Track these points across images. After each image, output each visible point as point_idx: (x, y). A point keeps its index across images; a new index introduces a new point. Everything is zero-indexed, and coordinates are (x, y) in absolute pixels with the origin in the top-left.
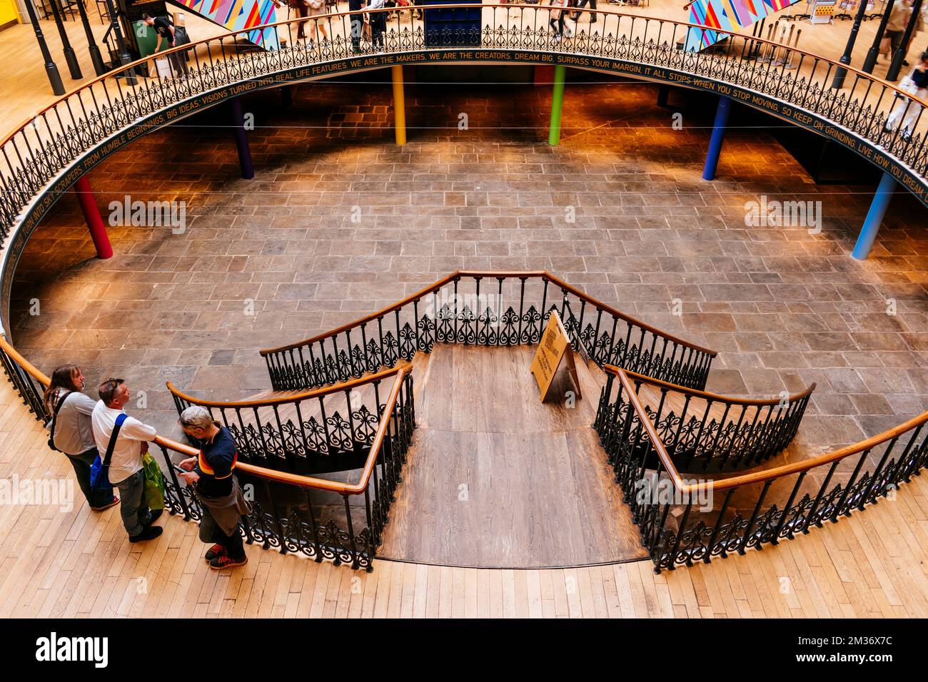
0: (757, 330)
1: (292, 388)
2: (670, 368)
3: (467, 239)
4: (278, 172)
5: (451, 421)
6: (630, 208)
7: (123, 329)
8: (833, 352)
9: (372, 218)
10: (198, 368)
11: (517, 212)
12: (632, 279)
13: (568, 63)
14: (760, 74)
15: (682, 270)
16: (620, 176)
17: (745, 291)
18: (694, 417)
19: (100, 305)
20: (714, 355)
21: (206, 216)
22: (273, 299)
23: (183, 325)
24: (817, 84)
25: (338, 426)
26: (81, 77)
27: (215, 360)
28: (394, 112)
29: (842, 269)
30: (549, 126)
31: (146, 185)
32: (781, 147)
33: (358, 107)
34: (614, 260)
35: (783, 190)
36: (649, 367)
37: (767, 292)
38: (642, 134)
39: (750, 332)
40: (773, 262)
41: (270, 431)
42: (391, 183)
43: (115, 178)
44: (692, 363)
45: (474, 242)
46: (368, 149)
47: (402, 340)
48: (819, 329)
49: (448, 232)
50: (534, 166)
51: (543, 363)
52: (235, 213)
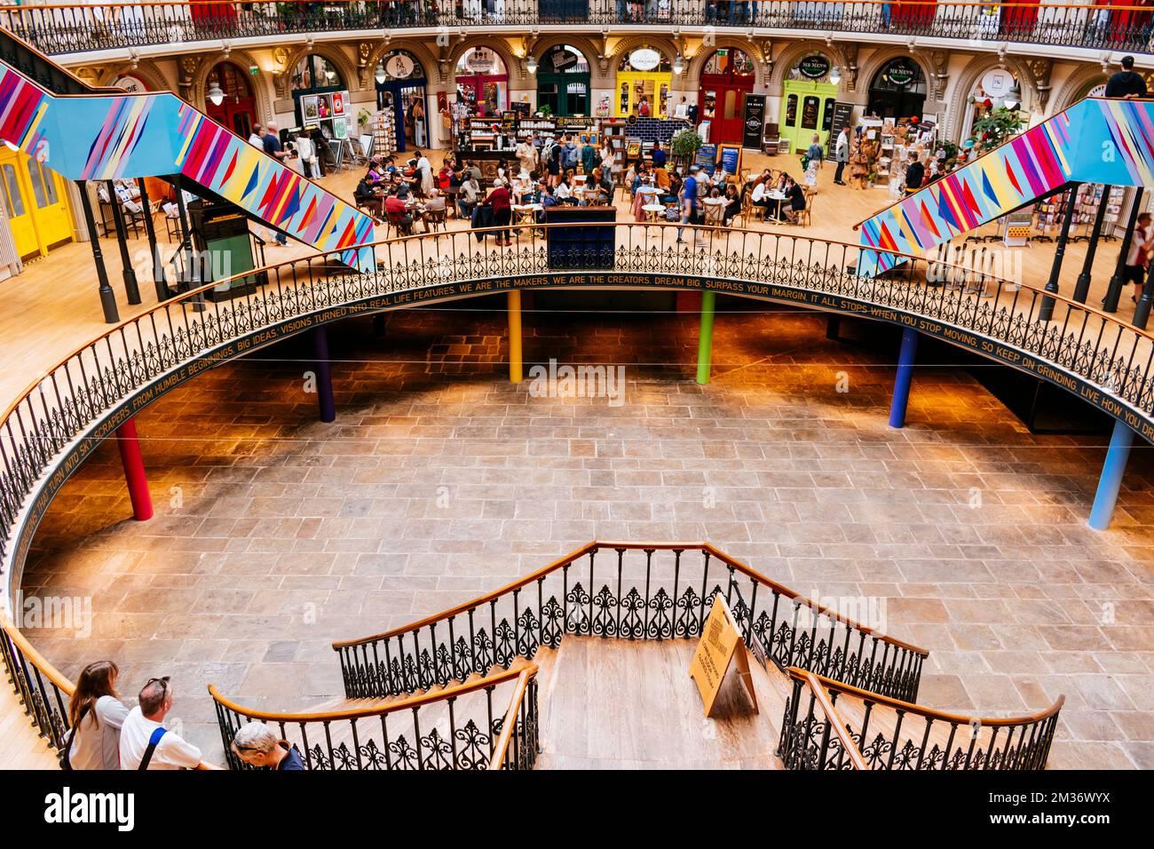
0: (977, 621)
1: (371, 694)
2: (870, 672)
3: (598, 498)
4: (364, 414)
5: (586, 744)
6: (801, 462)
7: (157, 612)
8: (1081, 653)
9: (479, 471)
10: (248, 666)
11: (660, 465)
12: (809, 552)
13: (719, 289)
14: (950, 303)
15: (873, 541)
16: (786, 422)
17: (956, 568)
18: (910, 741)
19: (130, 581)
20: (925, 656)
21: (272, 468)
22: (352, 574)
23: (235, 608)
24: (1021, 316)
25: (436, 748)
26: (139, 302)
27: (272, 655)
28: (509, 344)
29: (1078, 541)
30: (696, 361)
31: (202, 429)
32: (983, 388)
33: (464, 337)
34: (786, 527)
35: (991, 441)
36: (843, 671)
37: (985, 571)
38: (810, 372)
39: (968, 624)
40: (989, 532)
41: (344, 756)
42: (504, 429)
43: (165, 421)
44: (898, 665)
45: (608, 503)
46: (476, 387)
47: (521, 630)
48: (1059, 621)
49: (574, 489)
50: (680, 409)
51: (707, 665)
52: (309, 464)
